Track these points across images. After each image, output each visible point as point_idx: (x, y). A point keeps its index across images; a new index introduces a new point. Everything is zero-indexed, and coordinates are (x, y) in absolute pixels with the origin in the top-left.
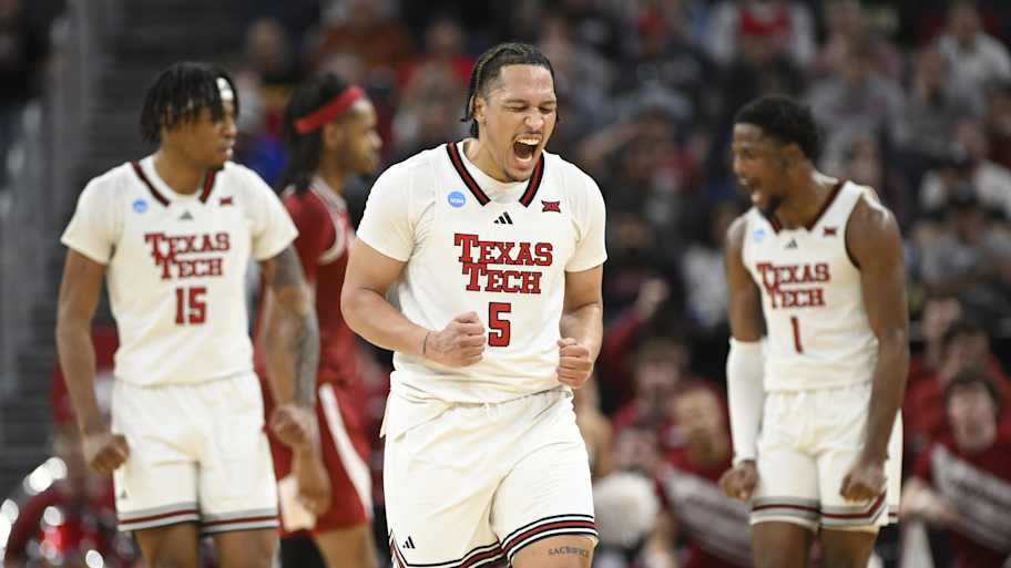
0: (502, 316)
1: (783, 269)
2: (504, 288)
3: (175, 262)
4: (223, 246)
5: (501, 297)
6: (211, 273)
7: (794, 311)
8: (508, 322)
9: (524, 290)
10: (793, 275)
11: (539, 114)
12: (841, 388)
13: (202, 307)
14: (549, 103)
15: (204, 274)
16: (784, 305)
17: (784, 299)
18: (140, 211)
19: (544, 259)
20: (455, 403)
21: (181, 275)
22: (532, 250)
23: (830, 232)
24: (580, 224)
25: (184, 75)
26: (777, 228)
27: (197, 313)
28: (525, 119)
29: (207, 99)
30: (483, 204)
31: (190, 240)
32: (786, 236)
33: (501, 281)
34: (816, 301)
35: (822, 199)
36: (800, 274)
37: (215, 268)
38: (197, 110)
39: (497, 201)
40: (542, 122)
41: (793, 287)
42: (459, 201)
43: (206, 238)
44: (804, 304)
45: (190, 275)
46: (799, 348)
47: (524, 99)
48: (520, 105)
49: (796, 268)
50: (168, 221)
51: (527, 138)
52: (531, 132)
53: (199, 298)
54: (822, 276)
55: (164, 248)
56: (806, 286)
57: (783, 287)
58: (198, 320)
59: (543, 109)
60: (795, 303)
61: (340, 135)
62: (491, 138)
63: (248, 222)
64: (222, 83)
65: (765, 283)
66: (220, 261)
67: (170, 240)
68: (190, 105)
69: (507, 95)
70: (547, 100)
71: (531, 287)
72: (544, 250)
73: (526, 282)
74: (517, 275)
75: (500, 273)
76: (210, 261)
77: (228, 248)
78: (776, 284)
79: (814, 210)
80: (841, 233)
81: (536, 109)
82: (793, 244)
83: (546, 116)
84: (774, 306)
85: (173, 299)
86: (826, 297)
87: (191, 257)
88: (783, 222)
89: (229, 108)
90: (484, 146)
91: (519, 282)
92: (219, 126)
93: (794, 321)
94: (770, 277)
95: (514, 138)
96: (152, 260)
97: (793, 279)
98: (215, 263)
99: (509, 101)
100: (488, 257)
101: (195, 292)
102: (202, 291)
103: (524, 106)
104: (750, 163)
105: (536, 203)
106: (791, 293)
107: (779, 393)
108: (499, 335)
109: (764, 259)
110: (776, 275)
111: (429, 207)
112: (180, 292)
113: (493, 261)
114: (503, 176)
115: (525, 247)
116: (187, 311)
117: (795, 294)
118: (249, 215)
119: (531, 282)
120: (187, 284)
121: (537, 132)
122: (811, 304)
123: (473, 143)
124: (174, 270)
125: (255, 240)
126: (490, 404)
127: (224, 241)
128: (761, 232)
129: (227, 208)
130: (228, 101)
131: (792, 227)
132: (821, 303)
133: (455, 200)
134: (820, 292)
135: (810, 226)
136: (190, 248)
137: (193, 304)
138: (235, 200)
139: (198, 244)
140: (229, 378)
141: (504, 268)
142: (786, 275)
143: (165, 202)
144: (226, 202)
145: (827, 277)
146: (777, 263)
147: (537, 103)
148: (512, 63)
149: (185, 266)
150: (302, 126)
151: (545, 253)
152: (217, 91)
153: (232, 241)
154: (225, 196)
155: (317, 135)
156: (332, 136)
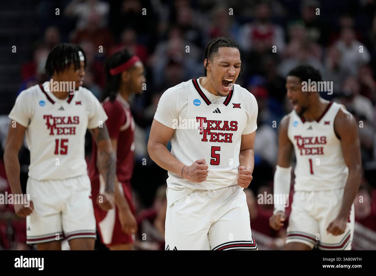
0: (217, 152)
1: (306, 138)
2: (217, 140)
3: (56, 128)
4: (76, 122)
5: (216, 144)
6: (71, 133)
7: (311, 157)
8: (219, 155)
9: (226, 141)
10: (310, 141)
11: (234, 69)
12: (329, 191)
13: (66, 148)
14: (238, 64)
15: (68, 133)
16: (306, 154)
17: (306, 151)
18: (42, 106)
19: (234, 128)
20: (195, 190)
21: (58, 134)
22: (229, 124)
23: (327, 123)
24: (249, 113)
25: (65, 48)
26: (304, 121)
27: (64, 150)
28: (228, 70)
29: (74, 60)
30: (208, 104)
31: (63, 119)
32: (307, 124)
33: (216, 137)
34: (320, 152)
35: (323, 109)
36: (313, 141)
37: (73, 131)
38: (69, 64)
39: (214, 103)
40: (235, 72)
41: (310, 146)
42: (198, 103)
43: (69, 118)
44: (315, 154)
45: (62, 134)
46: (312, 172)
47: (228, 62)
48: (226, 64)
49: (312, 138)
50: (54, 110)
51: (228, 79)
52: (230, 76)
53: (65, 144)
54: (323, 142)
55: (51, 122)
56: (316, 146)
57: (306, 146)
58: (64, 153)
59: (236, 66)
60: (311, 153)
61: (129, 76)
62: (212, 77)
63: (88, 112)
64: (80, 53)
65: (298, 144)
66: (75, 128)
67: (54, 118)
68: (66, 62)
69: (221, 60)
70: (238, 63)
71: (228, 140)
72: (234, 124)
73: (226, 138)
74: (223, 135)
75: (216, 134)
76: (71, 128)
77: (78, 123)
78: (303, 145)
79: (320, 114)
80: (332, 124)
81: (233, 66)
82: (311, 128)
83: (237, 69)
84: (301, 154)
85: (54, 144)
86: (324, 151)
87: (63, 126)
88: (306, 118)
89: (82, 64)
90: (209, 80)
91: (224, 138)
92: (78, 71)
93: (310, 161)
94: (300, 142)
95: (223, 78)
96: (46, 127)
97: (310, 143)
98: (73, 129)
99: (222, 63)
100: (211, 127)
101: (63, 141)
102: (67, 141)
103: (228, 65)
104: (294, 93)
105: (231, 105)
106: (309, 148)
107: (301, 191)
108: (215, 160)
109: (298, 134)
110: (303, 141)
111: (185, 106)
112: (57, 141)
113: (213, 129)
114: (217, 93)
115: (226, 123)
116: (60, 149)
117: (311, 149)
118: (88, 109)
119: (228, 138)
120: (61, 137)
121: (233, 76)
122: (318, 153)
123: (204, 79)
124: (55, 131)
125: (90, 120)
126: (210, 190)
127: (77, 120)
128: (296, 122)
129: (78, 106)
130: (82, 61)
131: (310, 121)
132: (322, 153)
133: (196, 103)
134: (322, 148)
135: (318, 120)
136: (62, 122)
137: (62, 146)
138: (82, 103)
139: (66, 121)
140: (77, 177)
141: (218, 132)
142: (307, 141)
143: (53, 102)
144: (78, 103)
145: (325, 142)
146: (303, 136)
147: (233, 64)
148: (224, 46)
149: (60, 129)
150: (113, 72)
151: (234, 125)
152: (78, 57)
153: (80, 120)
154: (78, 100)
155: (119, 76)
156: (126, 77)
